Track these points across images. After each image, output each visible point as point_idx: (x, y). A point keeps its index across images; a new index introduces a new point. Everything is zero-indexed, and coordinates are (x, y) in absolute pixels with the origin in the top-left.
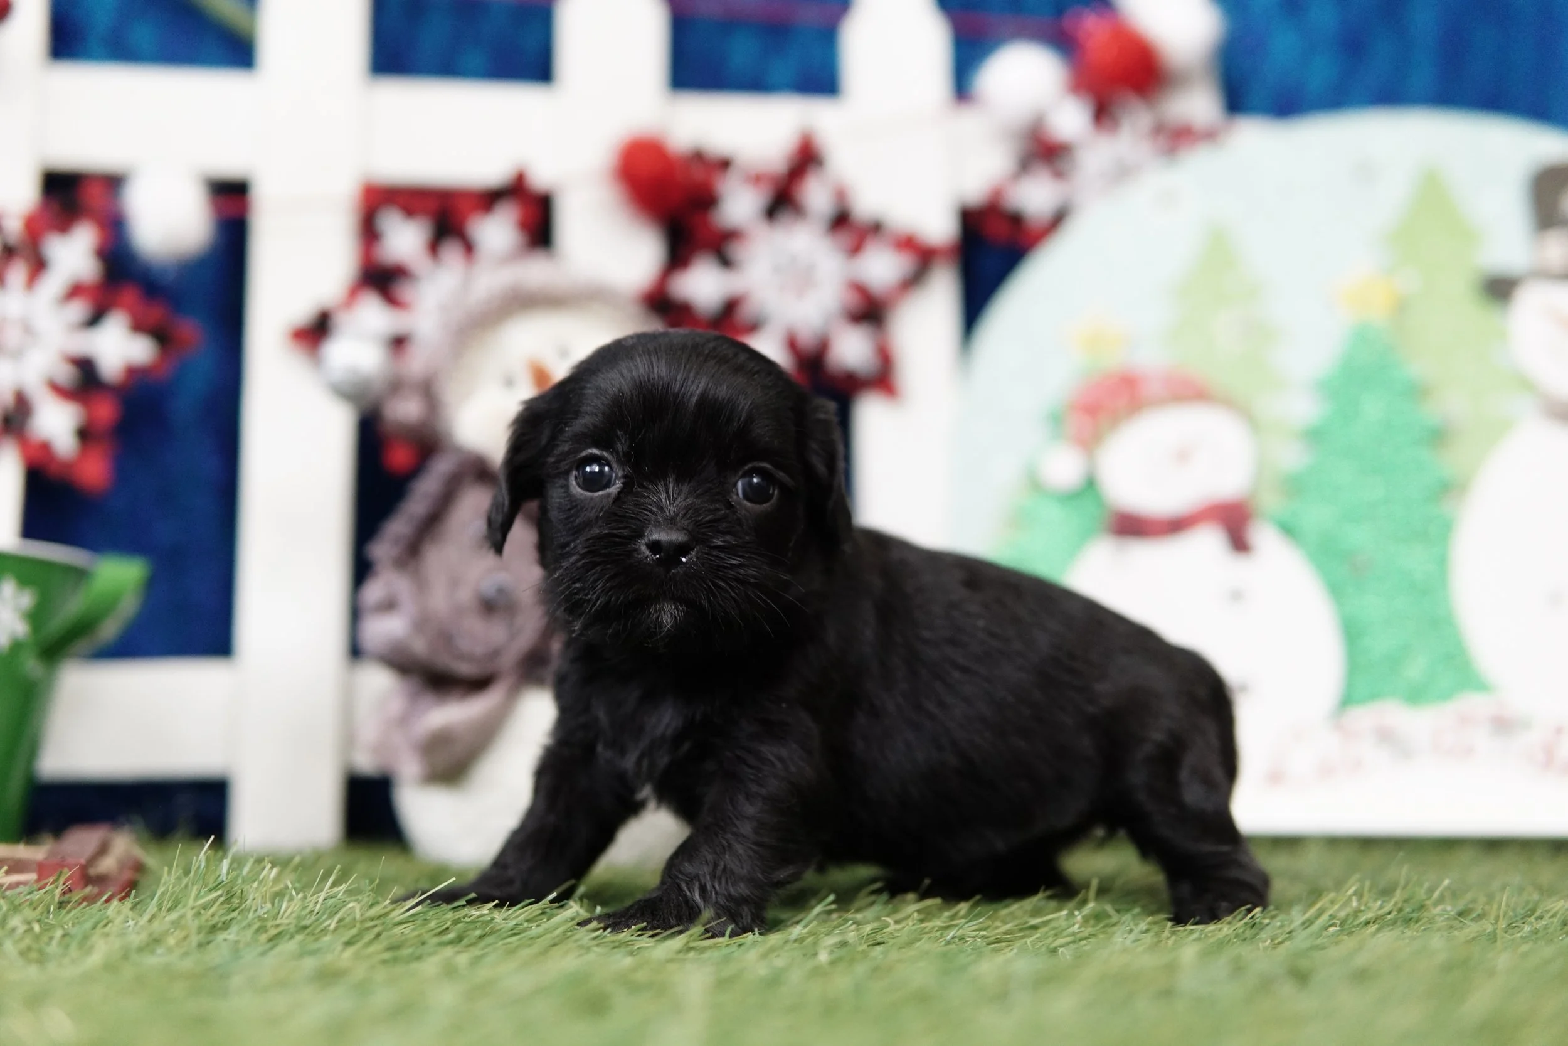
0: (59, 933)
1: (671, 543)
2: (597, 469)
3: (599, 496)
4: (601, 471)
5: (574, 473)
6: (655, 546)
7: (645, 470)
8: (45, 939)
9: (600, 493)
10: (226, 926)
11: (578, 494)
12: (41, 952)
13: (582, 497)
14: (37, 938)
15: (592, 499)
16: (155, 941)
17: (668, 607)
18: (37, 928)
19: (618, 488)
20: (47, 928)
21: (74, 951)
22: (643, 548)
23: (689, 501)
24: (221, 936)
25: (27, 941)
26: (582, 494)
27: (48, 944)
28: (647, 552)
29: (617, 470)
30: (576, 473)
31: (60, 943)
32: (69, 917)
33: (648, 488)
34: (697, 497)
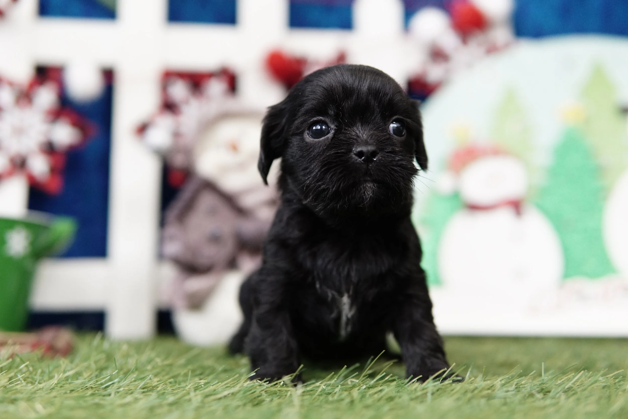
0: (39, 371)
1: (368, 151)
2: (319, 127)
3: (323, 139)
4: (321, 128)
5: (307, 132)
6: (360, 154)
7: (346, 122)
8: (34, 373)
9: (323, 138)
10: (106, 368)
11: (311, 141)
12: (33, 379)
13: (314, 142)
14: (31, 373)
15: (319, 142)
16: (78, 375)
17: (369, 185)
18: (31, 369)
19: (332, 134)
20: (35, 370)
21: (46, 378)
22: (354, 156)
23: (372, 132)
24: (104, 372)
25: (27, 374)
26: (313, 141)
27: (35, 375)
28: (356, 158)
29: (331, 125)
30: (308, 132)
31: (40, 376)
32: (44, 364)
33: (349, 130)
34: (375, 130)
